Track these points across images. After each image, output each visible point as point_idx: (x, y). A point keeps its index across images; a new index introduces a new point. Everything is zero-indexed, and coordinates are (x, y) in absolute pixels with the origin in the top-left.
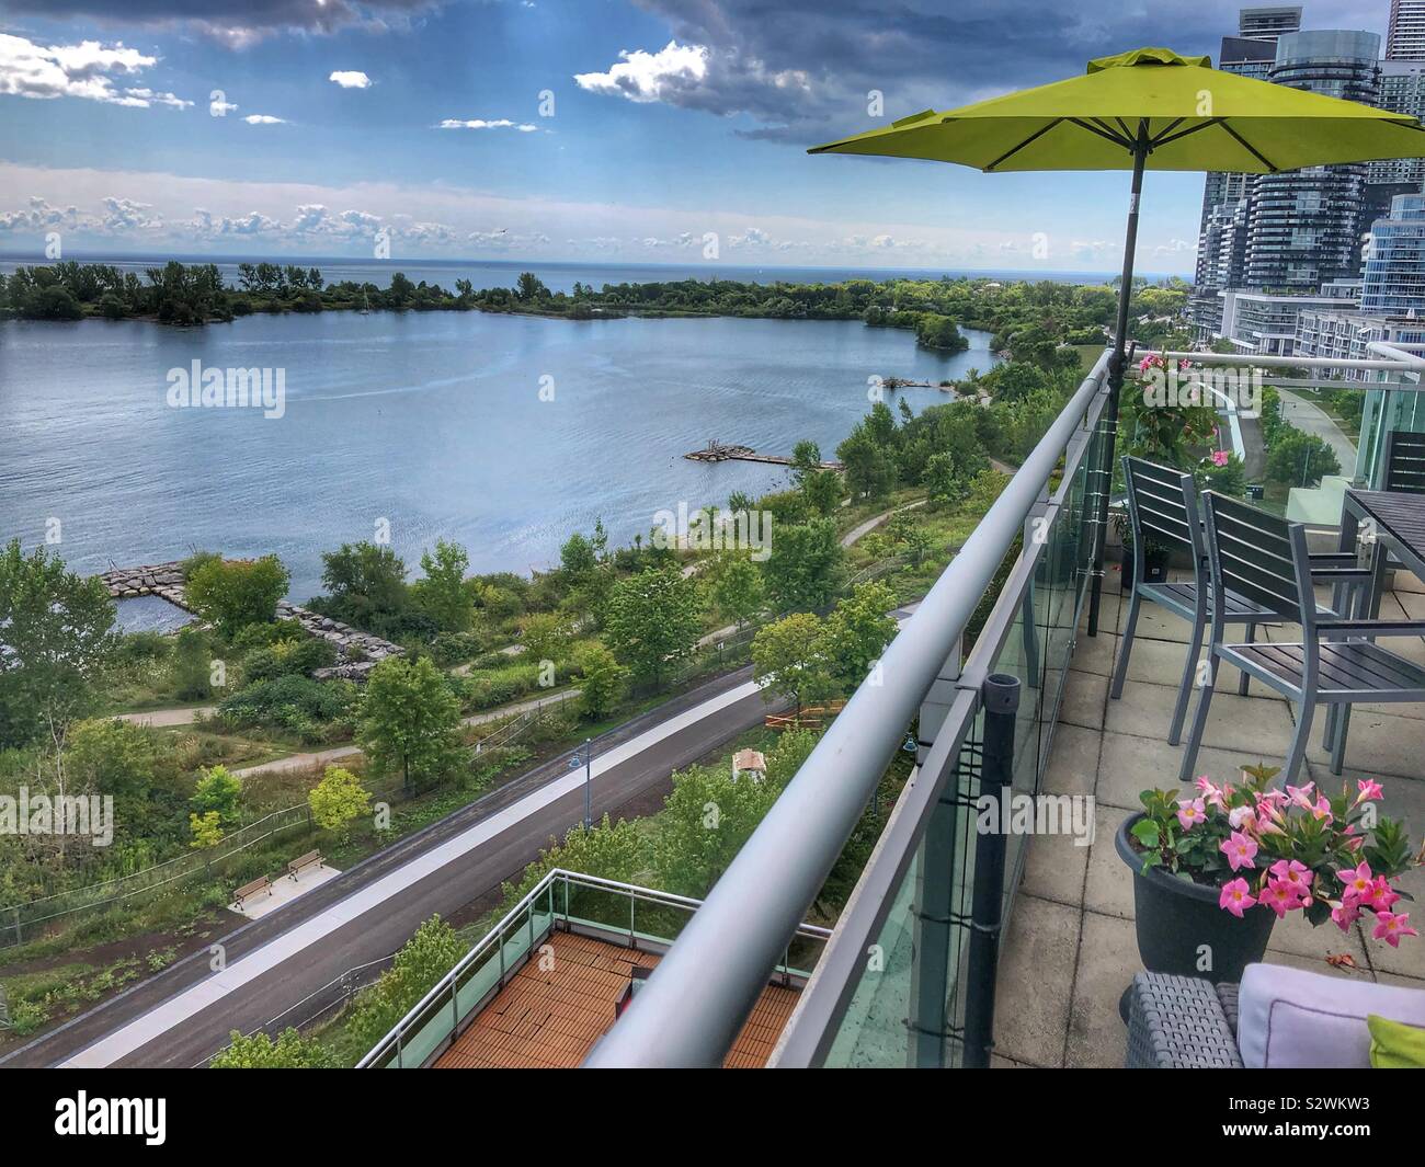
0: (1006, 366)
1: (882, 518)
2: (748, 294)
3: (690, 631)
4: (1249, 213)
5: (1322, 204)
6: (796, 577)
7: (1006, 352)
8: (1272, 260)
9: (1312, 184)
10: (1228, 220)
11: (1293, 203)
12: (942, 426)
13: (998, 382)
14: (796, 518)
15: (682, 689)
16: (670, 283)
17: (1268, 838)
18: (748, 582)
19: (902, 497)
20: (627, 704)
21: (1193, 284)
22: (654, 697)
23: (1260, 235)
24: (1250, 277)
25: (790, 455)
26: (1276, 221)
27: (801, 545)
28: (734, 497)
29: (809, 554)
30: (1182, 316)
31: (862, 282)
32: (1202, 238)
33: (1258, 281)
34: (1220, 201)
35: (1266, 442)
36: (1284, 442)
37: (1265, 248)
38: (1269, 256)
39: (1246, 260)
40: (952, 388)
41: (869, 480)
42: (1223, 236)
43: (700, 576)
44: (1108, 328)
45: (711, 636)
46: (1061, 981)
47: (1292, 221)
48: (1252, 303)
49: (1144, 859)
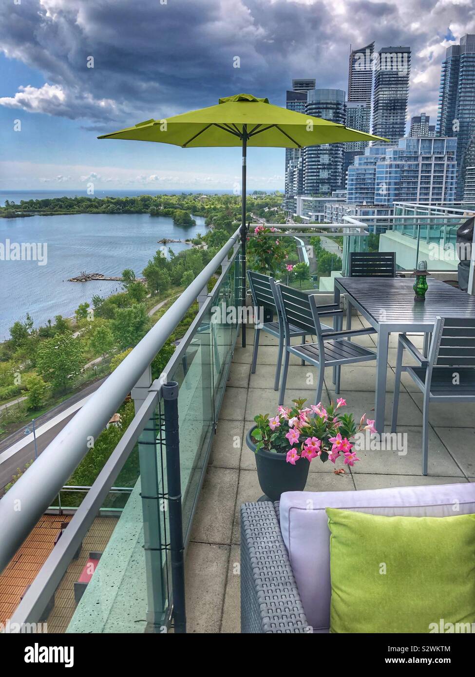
0: (212, 232)
1: (165, 301)
2: (93, 203)
3: (80, 362)
4: (303, 164)
5: (330, 159)
6: (128, 332)
7: (212, 226)
8: (313, 183)
9: (325, 152)
10: (295, 166)
11: (319, 159)
12: (188, 259)
13: (210, 239)
14: (126, 305)
15: (78, 390)
16: (55, 199)
17: (304, 429)
18: (106, 336)
19: (174, 291)
20: (51, 400)
21: (284, 193)
22: (64, 395)
23: (308, 172)
24: (306, 190)
25: (121, 276)
26: (313, 167)
27: (130, 316)
28: (94, 298)
29: (133, 321)
30: (281, 207)
31: (146, 196)
32: (286, 174)
33: (309, 192)
34: (292, 159)
35: (316, 257)
36: (323, 257)
37: (310, 178)
38: (312, 181)
39: (304, 183)
40: (191, 242)
41: (158, 285)
42: (294, 173)
43: (82, 336)
44: (252, 214)
45: (90, 363)
46: (230, 504)
47: (319, 167)
48: (308, 200)
49: (257, 446)
